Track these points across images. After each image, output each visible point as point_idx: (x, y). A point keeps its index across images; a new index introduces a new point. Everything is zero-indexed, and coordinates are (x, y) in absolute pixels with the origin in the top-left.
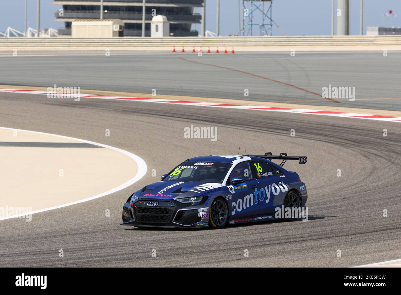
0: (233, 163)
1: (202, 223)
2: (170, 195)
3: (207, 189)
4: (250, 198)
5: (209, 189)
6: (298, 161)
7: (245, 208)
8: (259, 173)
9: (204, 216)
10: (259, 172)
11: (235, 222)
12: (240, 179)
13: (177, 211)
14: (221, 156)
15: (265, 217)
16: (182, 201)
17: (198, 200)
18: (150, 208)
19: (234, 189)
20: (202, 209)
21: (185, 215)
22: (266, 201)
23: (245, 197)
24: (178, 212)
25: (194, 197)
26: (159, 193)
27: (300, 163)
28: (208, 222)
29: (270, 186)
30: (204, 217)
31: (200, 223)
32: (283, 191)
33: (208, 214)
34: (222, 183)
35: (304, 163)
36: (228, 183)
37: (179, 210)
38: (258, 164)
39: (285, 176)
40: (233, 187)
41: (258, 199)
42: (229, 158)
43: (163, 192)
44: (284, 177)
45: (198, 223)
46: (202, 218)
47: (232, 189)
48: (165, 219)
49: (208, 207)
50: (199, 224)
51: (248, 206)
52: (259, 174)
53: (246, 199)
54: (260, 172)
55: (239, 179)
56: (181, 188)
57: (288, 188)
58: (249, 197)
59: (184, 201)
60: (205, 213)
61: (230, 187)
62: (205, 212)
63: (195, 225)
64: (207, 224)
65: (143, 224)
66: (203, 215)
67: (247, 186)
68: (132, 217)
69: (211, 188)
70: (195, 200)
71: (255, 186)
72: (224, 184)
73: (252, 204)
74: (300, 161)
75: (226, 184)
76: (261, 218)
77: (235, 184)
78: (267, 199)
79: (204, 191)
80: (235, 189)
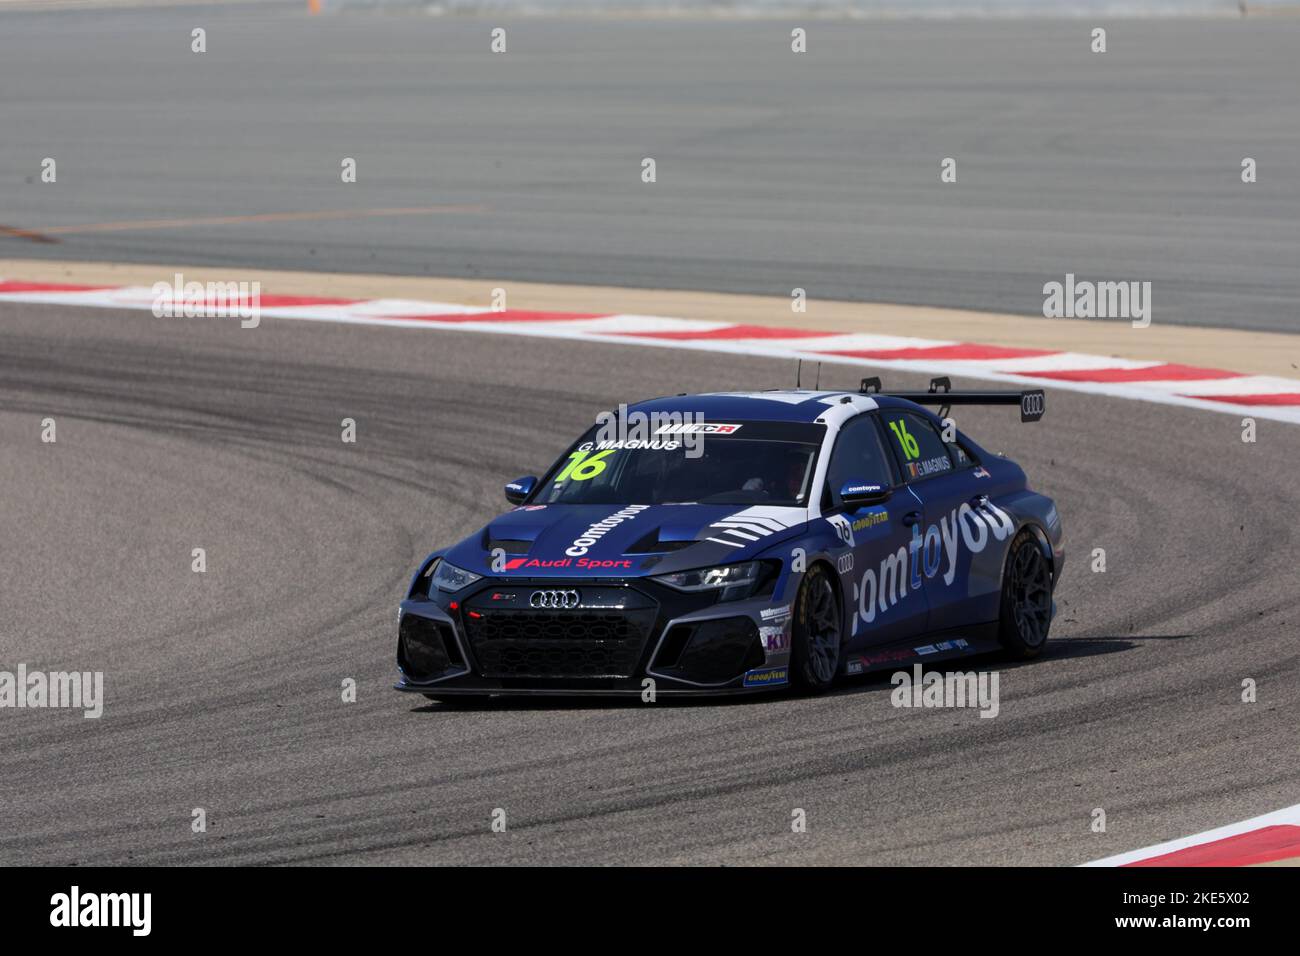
0: (823, 420)
1: (768, 672)
2: (625, 559)
3: (767, 533)
4: (900, 564)
5: (771, 533)
6: (1016, 410)
7: (884, 607)
8: (909, 462)
9: (774, 642)
10: (909, 458)
11: (863, 667)
12: (874, 488)
13: (666, 625)
14: (751, 396)
15: (945, 646)
16: (674, 583)
17: (743, 576)
18: (544, 616)
19: (850, 529)
20: (766, 614)
21: (699, 640)
22: (945, 576)
23: (883, 563)
24: (667, 628)
25: (721, 567)
26: (569, 552)
27: (1025, 419)
28: (787, 666)
29: (954, 512)
30: (776, 647)
31: (760, 673)
32: (1000, 535)
33: (786, 636)
34: (804, 504)
35: (1036, 418)
36: (828, 505)
37: (672, 622)
38: (902, 422)
39: (986, 473)
40: (847, 523)
41: (920, 570)
42: (796, 403)
43: (585, 551)
44: (986, 476)
45: (754, 673)
46: (768, 652)
47: (846, 529)
48: (611, 662)
49: (788, 607)
50: (757, 677)
51: (894, 600)
52: (911, 465)
53: (886, 569)
54: (914, 460)
55: (870, 488)
56: (655, 533)
57: (1015, 523)
58: (896, 562)
59: (683, 586)
60: (780, 630)
61: (836, 520)
62: (778, 625)
63: (741, 680)
64: (783, 675)
65: (506, 683)
66: (769, 637)
67: (890, 515)
68: (456, 658)
69: (779, 528)
70: (725, 579)
71: (912, 514)
72: (813, 511)
73: (903, 593)
74: (1026, 411)
75: (822, 510)
76: (936, 648)
77: (851, 507)
78: (947, 571)
79: (755, 539)
80: (855, 529)
